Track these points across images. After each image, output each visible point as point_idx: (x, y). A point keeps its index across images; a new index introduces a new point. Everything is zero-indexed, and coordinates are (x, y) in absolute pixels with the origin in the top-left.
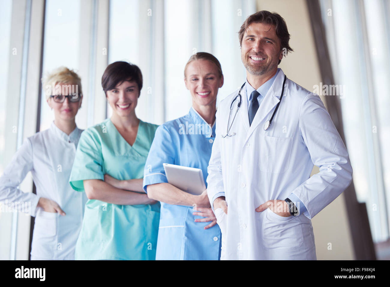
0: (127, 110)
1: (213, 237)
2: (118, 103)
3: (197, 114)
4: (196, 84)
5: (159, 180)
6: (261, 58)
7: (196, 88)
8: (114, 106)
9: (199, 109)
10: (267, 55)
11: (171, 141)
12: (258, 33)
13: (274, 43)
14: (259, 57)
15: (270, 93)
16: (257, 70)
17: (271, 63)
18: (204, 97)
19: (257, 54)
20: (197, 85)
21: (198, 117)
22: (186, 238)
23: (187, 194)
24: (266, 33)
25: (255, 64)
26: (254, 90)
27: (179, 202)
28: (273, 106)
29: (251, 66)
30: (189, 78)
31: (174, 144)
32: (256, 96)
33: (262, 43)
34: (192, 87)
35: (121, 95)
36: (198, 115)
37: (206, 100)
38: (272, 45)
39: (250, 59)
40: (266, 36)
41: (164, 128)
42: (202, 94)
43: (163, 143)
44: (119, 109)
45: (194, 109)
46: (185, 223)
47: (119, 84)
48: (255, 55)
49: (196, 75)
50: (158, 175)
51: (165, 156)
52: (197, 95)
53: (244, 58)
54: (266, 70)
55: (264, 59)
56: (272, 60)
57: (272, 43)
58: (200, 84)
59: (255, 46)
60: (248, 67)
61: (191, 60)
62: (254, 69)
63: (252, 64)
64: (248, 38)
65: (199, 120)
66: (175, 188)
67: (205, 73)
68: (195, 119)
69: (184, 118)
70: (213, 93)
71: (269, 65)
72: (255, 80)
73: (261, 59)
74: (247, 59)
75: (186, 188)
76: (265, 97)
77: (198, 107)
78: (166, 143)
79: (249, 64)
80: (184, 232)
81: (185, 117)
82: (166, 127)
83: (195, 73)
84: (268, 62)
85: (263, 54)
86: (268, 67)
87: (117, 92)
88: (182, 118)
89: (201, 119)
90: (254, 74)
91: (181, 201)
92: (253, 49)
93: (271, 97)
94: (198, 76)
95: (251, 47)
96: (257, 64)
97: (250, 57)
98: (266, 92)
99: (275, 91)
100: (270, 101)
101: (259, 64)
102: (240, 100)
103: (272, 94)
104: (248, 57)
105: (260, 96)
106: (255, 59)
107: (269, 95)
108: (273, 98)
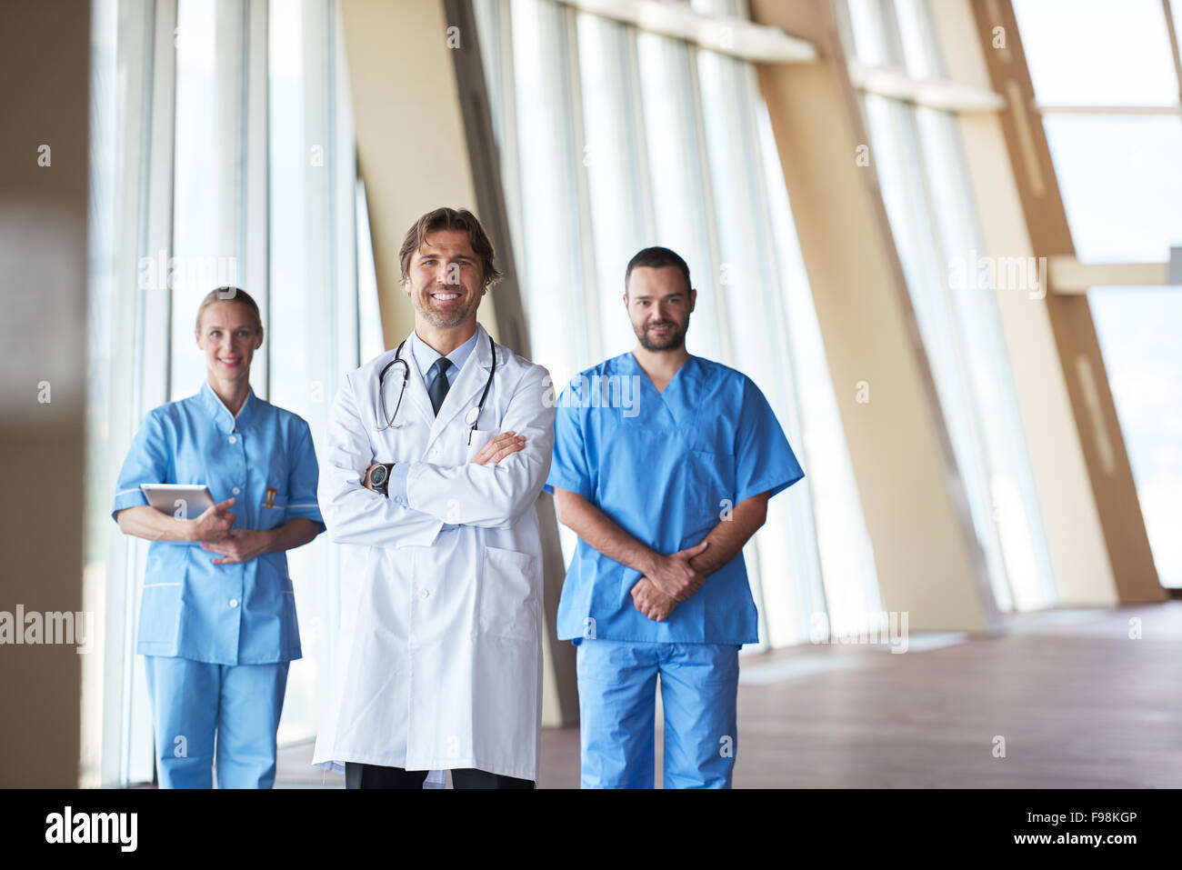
1: (230, 599)
3: (211, 395)
4: (218, 343)
6: (454, 294)
7: (217, 351)
9: (218, 386)
10: (465, 288)
12: (443, 249)
13: (473, 265)
14: (450, 293)
15: (473, 362)
16: (450, 318)
17: (472, 301)
18: (230, 366)
19: (446, 288)
20: (219, 345)
21: (215, 399)
22: (183, 604)
24: (456, 247)
25: (444, 307)
26: (439, 356)
29: (438, 311)
30: (206, 330)
31: (167, 444)
32: (444, 365)
34: (212, 347)
36: (213, 396)
37: (233, 372)
38: (470, 268)
39: (432, 299)
40: (458, 253)
41: (153, 415)
42: (228, 361)
45: (209, 386)
46: (183, 578)
48: (444, 290)
49: (219, 328)
51: (149, 462)
52: (219, 362)
53: (421, 299)
54: (465, 315)
55: (459, 295)
56: (474, 294)
57: (469, 264)
58: (225, 343)
59: (442, 274)
60: (432, 314)
61: (208, 301)
62: (444, 316)
63: (439, 308)
64: (424, 261)
67: (235, 325)
68: (207, 402)
69: (192, 400)
70: (245, 360)
71: (470, 306)
72: (442, 336)
73: (455, 296)
74: (426, 300)
76: (462, 371)
77: (217, 384)
79: (432, 309)
80: (180, 592)
81: (193, 398)
82: (155, 414)
83: (217, 324)
84: (467, 299)
86: (468, 310)
88: (188, 400)
89: (218, 402)
90: (445, 325)
92: (438, 280)
93: (475, 368)
94: (223, 328)
95: (434, 276)
96: (448, 306)
97: (432, 295)
98: (464, 360)
99: (481, 358)
100: (473, 375)
101: (452, 306)
102: (405, 369)
103: (476, 363)
104: (428, 295)
105: (452, 367)
106: (442, 297)
107: (471, 365)
108: (478, 372)
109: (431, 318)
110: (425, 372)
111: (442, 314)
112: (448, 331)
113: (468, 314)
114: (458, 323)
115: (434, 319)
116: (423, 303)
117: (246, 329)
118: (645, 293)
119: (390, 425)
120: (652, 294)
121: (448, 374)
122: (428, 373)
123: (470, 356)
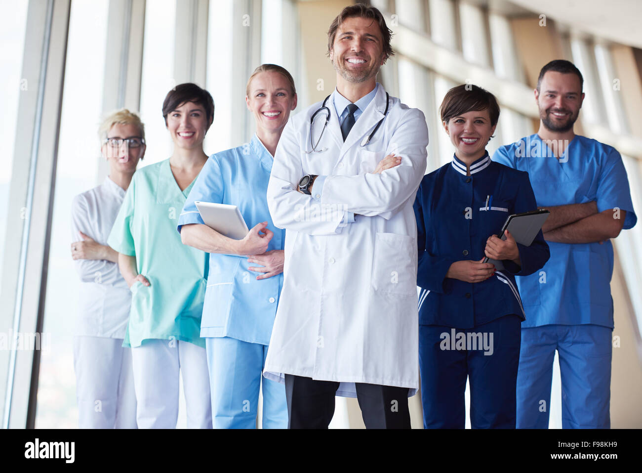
0: (189, 140)
2: (178, 131)
3: (258, 142)
4: (262, 101)
5: (195, 220)
6: (361, 59)
7: (261, 107)
8: (174, 134)
9: (262, 135)
10: (370, 56)
11: (219, 174)
12: (356, 28)
13: (377, 42)
14: (359, 59)
15: (372, 107)
16: (358, 76)
17: (374, 65)
18: (271, 118)
19: (357, 54)
20: (263, 103)
21: (260, 145)
22: (233, 298)
23: (226, 238)
24: (367, 28)
25: (354, 68)
26: (350, 103)
27: (216, 248)
28: (374, 124)
29: (350, 71)
30: (253, 93)
31: (223, 178)
32: (353, 109)
33: (363, 40)
34: (257, 104)
35: (182, 121)
36: (260, 143)
37: (274, 123)
38: (374, 44)
39: (347, 62)
40: (366, 32)
41: (214, 158)
43: (209, 177)
44: (180, 138)
45: (256, 136)
46: (234, 279)
47: (180, 105)
48: (355, 56)
49: (262, 90)
50: (195, 213)
52: (262, 115)
53: (340, 61)
54: (369, 75)
55: (366, 61)
56: (375, 61)
57: (374, 41)
58: (268, 101)
59: (355, 45)
60: (346, 72)
62: (354, 74)
63: (351, 68)
64: (343, 36)
65: (261, 149)
66: (212, 230)
67: (274, 88)
68: (256, 148)
70: (284, 114)
71: (372, 68)
72: (352, 89)
73: (362, 61)
74: (342, 62)
75: (226, 232)
76: (364, 112)
78: (212, 176)
79: (346, 69)
83: (261, 88)
84: (371, 65)
85: (365, 54)
86: (371, 71)
87: (178, 115)
88: (240, 147)
89: (263, 148)
90: (354, 81)
91: (219, 247)
92: (352, 49)
93: (373, 111)
94: (266, 90)
95: (349, 46)
96: (357, 68)
97: (347, 60)
98: (367, 105)
99: (378, 104)
100: (372, 115)
101: (360, 68)
102: (328, 113)
103: (374, 108)
104: (344, 59)
105: (358, 111)
106: (354, 61)
107: (371, 109)
108: (375, 113)
109: (345, 75)
110: (340, 114)
111: (353, 73)
112: (357, 85)
113: (370, 75)
114: (363, 80)
115: (347, 75)
116: (341, 64)
117: (283, 91)
118: (552, 89)
119: (314, 149)
120: (557, 90)
121: (355, 115)
122: (343, 114)
123: (370, 103)
